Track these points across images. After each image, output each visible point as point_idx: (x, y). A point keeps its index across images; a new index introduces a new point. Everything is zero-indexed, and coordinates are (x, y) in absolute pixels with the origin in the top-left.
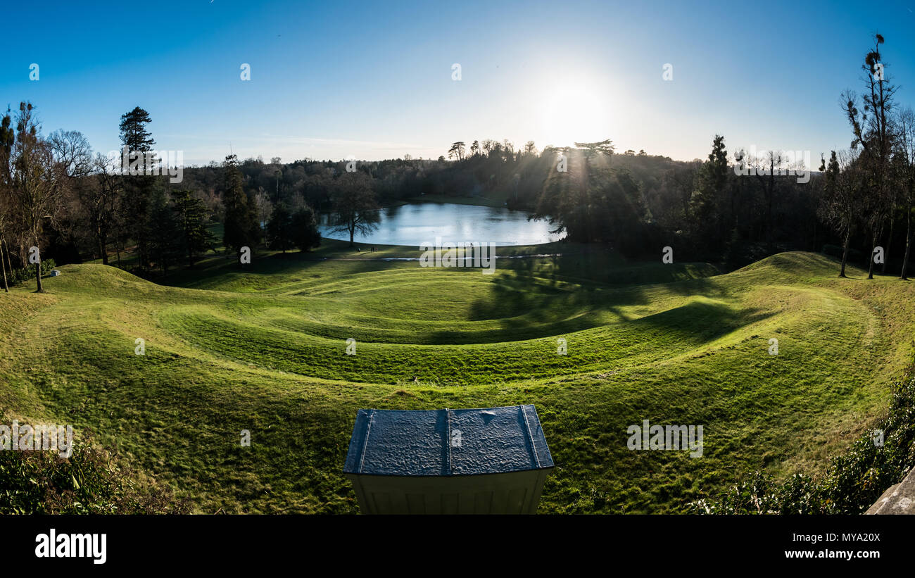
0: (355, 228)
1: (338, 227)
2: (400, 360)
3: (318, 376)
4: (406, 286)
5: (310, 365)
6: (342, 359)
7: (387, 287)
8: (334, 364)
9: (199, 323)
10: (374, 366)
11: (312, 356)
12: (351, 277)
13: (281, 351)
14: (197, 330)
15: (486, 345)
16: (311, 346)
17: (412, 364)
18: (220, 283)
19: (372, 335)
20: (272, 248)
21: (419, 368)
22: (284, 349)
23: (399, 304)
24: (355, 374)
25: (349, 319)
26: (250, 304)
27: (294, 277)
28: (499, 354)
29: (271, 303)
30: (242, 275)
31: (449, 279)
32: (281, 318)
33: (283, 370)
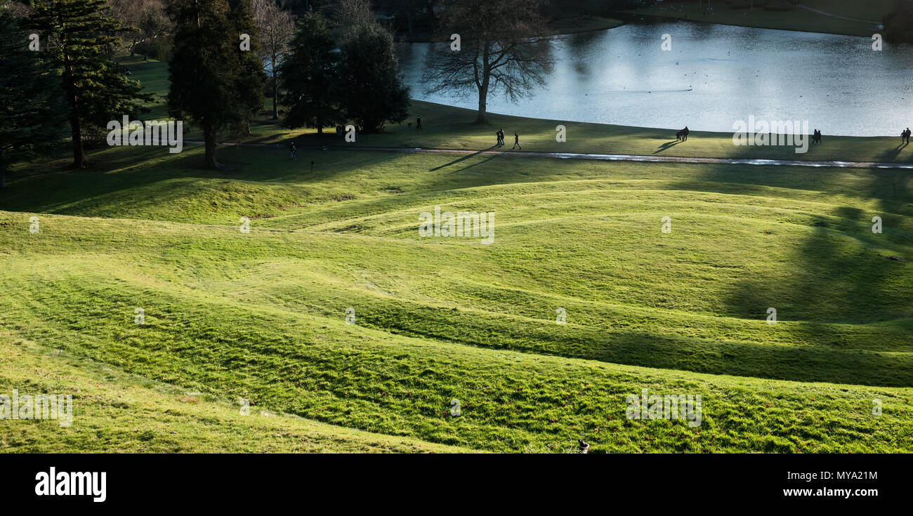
0: (492, 80)
1: (452, 77)
2: (554, 395)
3: (353, 425)
4: (597, 219)
5: (340, 395)
6: (418, 384)
7: (556, 219)
8: (398, 396)
9: (77, 297)
10: (491, 406)
11: (349, 375)
13: (277, 360)
14: (68, 315)
15: (779, 383)
16: (347, 350)
17: (582, 409)
18: (151, 199)
19: (503, 331)
20: (292, 123)
21: (599, 420)
22: (283, 355)
23: (579, 262)
24: (444, 424)
25: (458, 290)
26: (223, 251)
27: (339, 187)
28: (810, 413)
29: (276, 250)
30: (214, 181)
31: (710, 211)
32: (295, 283)
33: (271, 407)
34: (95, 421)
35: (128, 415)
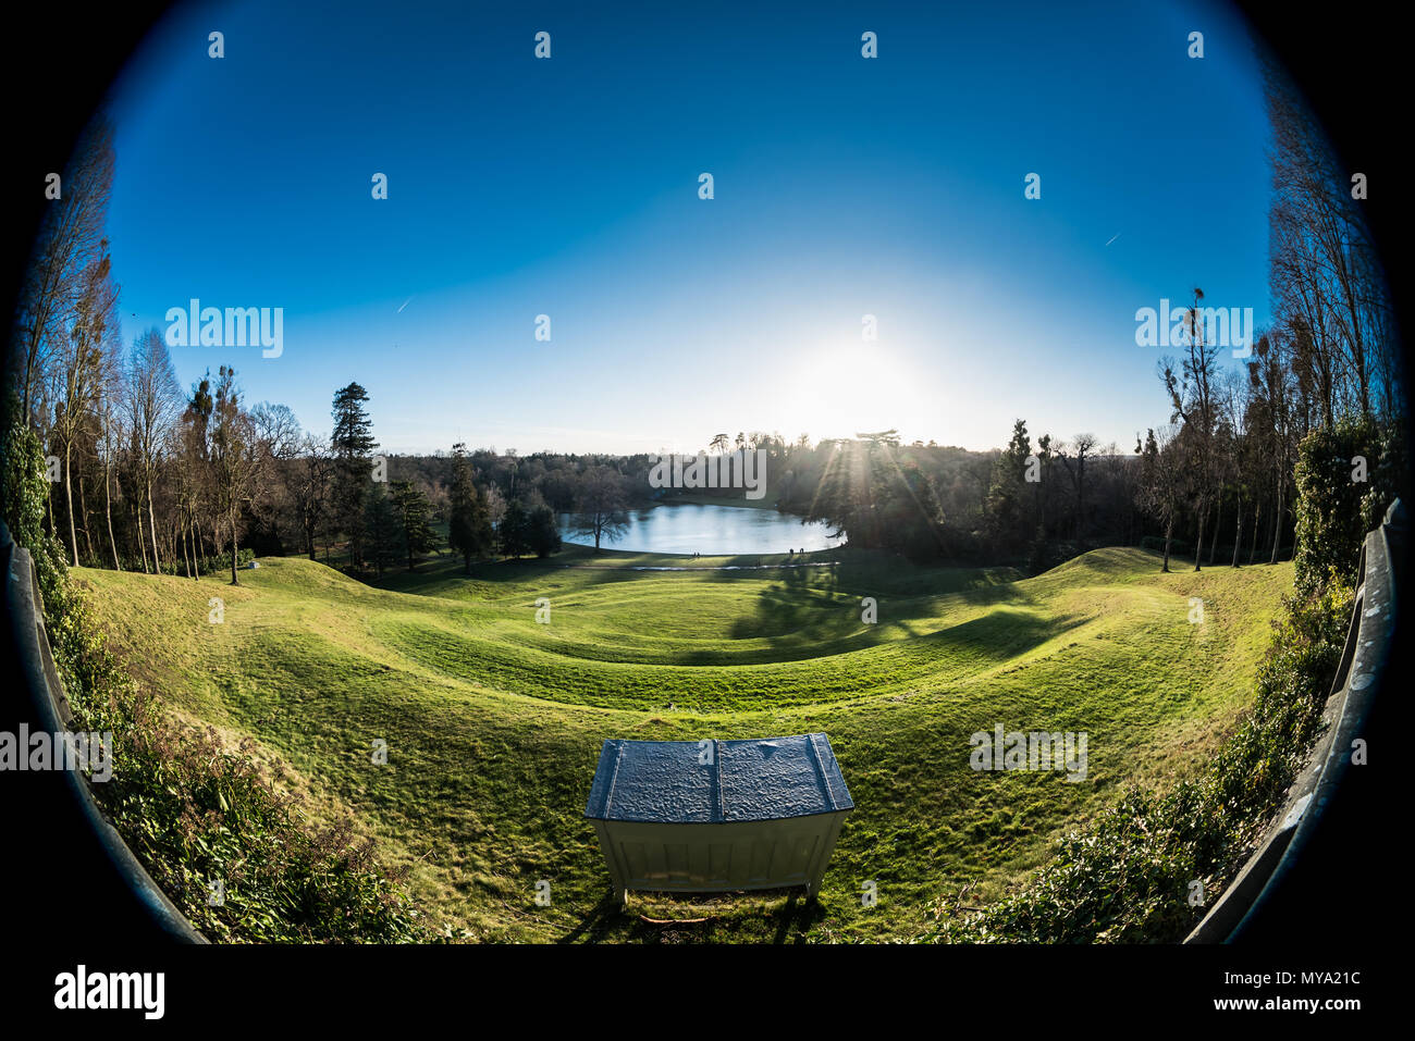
0: (602, 532)
1: (582, 531)
2: (653, 683)
3: (556, 700)
4: (659, 599)
5: (547, 686)
6: (584, 681)
7: (638, 600)
8: (575, 687)
9: (417, 633)
10: (622, 689)
11: (549, 677)
12: (597, 588)
13: (513, 669)
14: (415, 641)
15: (756, 666)
16: (547, 665)
17: (667, 688)
18: (443, 589)
19: (620, 654)
20: (505, 553)
21: (676, 692)
22: (515, 667)
23: (651, 620)
24: (600, 699)
25: (594, 635)
26: (478, 615)
27: (529, 585)
28: (771, 677)
29: (502, 615)
30: (470, 581)
31: (710, 592)
32: (514, 632)
33: (514, 691)
34: (440, 694)
35: (454, 692)
